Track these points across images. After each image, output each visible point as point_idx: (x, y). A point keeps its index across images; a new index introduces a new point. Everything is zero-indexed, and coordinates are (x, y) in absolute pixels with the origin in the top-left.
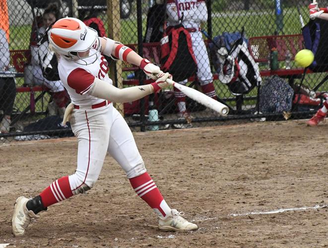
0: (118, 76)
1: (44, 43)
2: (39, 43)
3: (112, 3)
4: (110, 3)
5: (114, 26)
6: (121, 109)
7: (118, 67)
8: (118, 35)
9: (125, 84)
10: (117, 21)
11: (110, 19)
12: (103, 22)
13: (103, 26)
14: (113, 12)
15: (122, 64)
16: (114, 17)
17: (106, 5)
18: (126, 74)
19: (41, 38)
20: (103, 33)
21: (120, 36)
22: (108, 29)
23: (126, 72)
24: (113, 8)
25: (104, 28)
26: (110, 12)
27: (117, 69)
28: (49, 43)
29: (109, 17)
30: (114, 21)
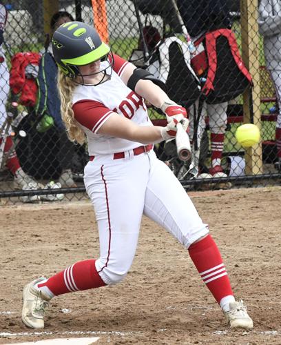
0: (255, 109)
1: (155, 63)
2: (148, 64)
3: (247, 8)
4: (245, 9)
5: (250, 40)
6: (259, 154)
7: (254, 96)
8: (256, 52)
9: (265, 120)
10: (254, 34)
11: (245, 30)
12: (235, 35)
13: (235, 41)
14: (249, 21)
15: (260, 92)
16: (249, 28)
17: (239, 11)
18: (266, 106)
19: (149, 57)
20: (234, 49)
21: (258, 54)
22: (242, 44)
23: (266, 103)
24: (249, 16)
25: (236, 43)
26: (245, 22)
27: (253, 99)
28: (160, 63)
29: (243, 27)
30: (249, 34)
